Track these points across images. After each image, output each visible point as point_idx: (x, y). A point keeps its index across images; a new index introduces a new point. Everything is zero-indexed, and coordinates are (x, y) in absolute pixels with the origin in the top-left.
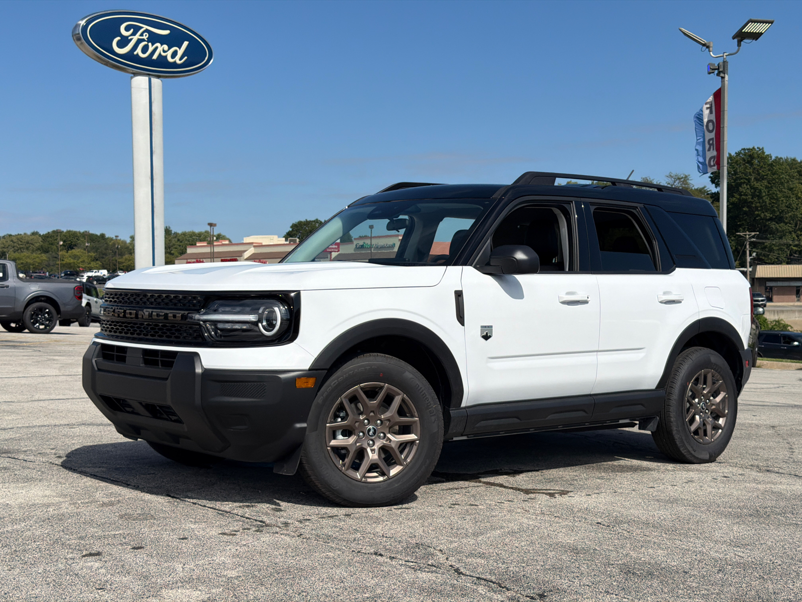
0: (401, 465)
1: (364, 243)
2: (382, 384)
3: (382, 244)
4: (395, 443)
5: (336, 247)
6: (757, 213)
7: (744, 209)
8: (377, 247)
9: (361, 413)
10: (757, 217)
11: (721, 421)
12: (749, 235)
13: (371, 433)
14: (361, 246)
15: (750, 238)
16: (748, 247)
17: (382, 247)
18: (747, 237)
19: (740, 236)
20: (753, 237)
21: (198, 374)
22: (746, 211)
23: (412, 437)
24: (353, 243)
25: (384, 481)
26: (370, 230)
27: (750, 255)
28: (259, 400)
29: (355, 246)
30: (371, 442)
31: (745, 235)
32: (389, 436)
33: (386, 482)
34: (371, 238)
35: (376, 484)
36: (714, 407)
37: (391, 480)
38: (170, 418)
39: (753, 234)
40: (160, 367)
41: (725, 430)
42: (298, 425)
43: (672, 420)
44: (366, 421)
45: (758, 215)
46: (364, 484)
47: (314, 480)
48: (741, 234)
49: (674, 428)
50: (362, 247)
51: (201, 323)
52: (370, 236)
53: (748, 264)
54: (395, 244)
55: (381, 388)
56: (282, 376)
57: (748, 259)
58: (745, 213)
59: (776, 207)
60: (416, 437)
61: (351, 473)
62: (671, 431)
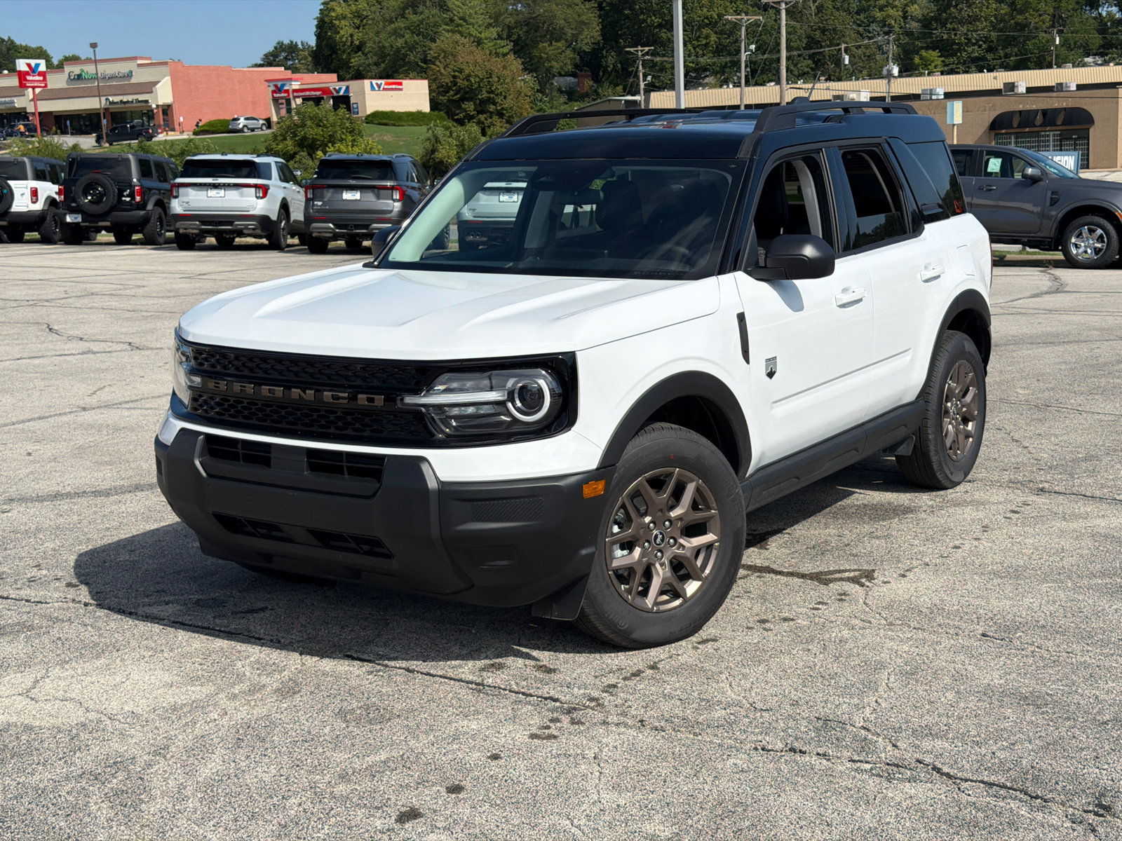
0: (698, 579)
1: (82, 70)
2: (671, 469)
3: (112, 72)
4: (690, 551)
5: (41, 78)
6: (641, 17)
7: (626, 12)
8: (104, 78)
9: (646, 514)
10: (643, 23)
11: (970, 426)
12: (642, 51)
13: (658, 541)
14: (78, 75)
15: (643, 55)
16: (641, 67)
17: (112, 78)
18: (640, 53)
19: (629, 52)
20: (647, 53)
21: (434, 491)
22: (628, 14)
23: (709, 537)
24: (64, 71)
25: (681, 605)
26: (92, 50)
27: (644, 80)
28: (534, 523)
29: (67, 76)
30: (659, 554)
31: (637, 51)
32: (681, 541)
33: (683, 607)
34: (96, 62)
35: (671, 612)
36: (964, 409)
37: (688, 604)
38: (361, 548)
39: (647, 49)
40: (347, 476)
41: (975, 438)
42: (584, 552)
43: (930, 437)
44: (651, 525)
45: (644, 21)
46: (657, 615)
47: (593, 620)
48: (632, 50)
49: (932, 448)
50: (79, 77)
51: (423, 409)
52: (93, 58)
53: (642, 92)
54: (132, 72)
55: (670, 475)
56: (561, 483)
57: (642, 85)
58: (627, 17)
59: (667, 8)
60: (716, 538)
61: (638, 601)
62: (929, 451)
